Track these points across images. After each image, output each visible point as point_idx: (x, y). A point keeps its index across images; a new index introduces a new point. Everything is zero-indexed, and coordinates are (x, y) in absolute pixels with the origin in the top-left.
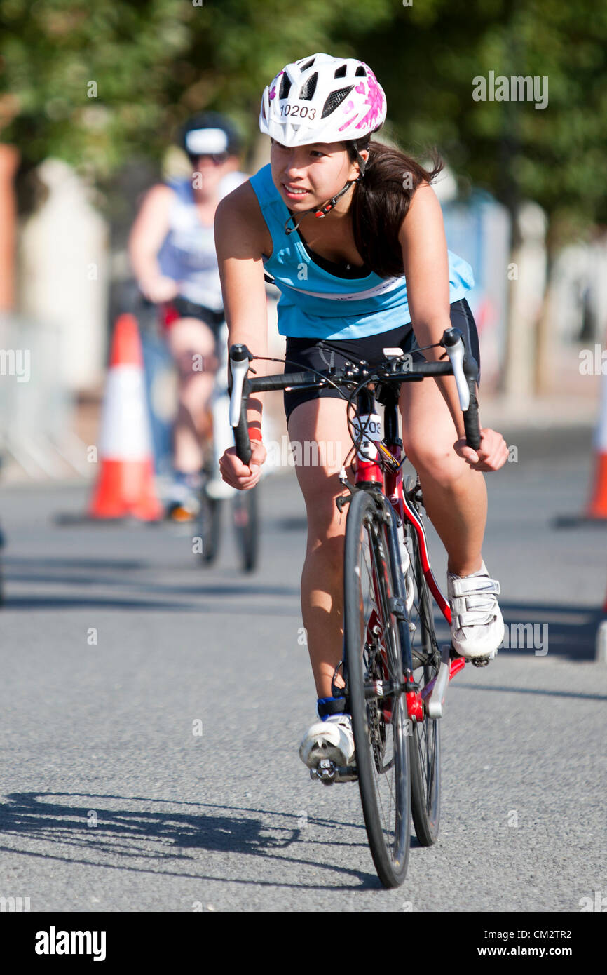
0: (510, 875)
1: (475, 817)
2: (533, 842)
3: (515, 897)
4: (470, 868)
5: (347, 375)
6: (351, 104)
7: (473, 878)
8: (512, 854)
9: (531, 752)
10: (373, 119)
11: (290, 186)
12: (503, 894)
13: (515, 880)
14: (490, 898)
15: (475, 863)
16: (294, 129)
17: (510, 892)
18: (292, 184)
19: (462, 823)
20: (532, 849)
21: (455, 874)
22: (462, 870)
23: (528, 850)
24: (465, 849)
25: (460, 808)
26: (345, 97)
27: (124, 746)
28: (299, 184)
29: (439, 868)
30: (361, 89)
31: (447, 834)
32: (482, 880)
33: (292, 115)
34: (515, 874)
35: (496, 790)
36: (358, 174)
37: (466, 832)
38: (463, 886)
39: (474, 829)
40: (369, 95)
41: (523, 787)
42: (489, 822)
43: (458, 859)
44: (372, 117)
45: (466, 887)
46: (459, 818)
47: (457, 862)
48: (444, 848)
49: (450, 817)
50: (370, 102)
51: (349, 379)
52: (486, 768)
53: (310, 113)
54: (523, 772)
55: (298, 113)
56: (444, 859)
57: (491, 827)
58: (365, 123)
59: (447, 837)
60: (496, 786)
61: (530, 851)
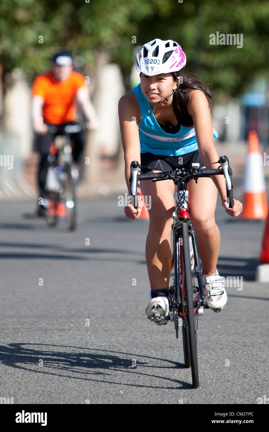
0: (236, 373)
1: (218, 348)
2: (243, 359)
3: (239, 383)
4: (220, 370)
5: (177, 174)
6: (174, 57)
7: (221, 374)
8: (235, 364)
9: (237, 320)
10: (182, 63)
11: (150, 93)
12: (234, 381)
13: (238, 375)
14: (230, 383)
15: (221, 368)
16: (151, 68)
17: (237, 381)
18: (151, 92)
19: (213, 351)
20: (243, 362)
21: (214, 373)
22: (217, 371)
23: (241, 362)
24: (217, 362)
25: (212, 344)
26: (171, 55)
27: (73, 316)
28: (154, 92)
29: (207, 370)
30: (177, 51)
31: (208, 355)
32: (225, 375)
33: (150, 63)
34: (238, 373)
35: (225, 337)
36: (177, 87)
37: (215, 354)
38: (218, 378)
39: (219, 353)
40: (180, 53)
41: (235, 335)
42: (224, 350)
43: (214, 366)
44: (182, 62)
45: (219, 378)
46: (212, 349)
47: (214, 367)
48: (208, 361)
49: (208, 348)
50: (181, 56)
51: (177, 176)
52: (219, 327)
53: (158, 62)
54: (235, 329)
55: (153, 62)
56: (209, 366)
57: (225, 353)
58: (180, 65)
59: (208, 357)
60: (224, 335)
61: (242, 363)
